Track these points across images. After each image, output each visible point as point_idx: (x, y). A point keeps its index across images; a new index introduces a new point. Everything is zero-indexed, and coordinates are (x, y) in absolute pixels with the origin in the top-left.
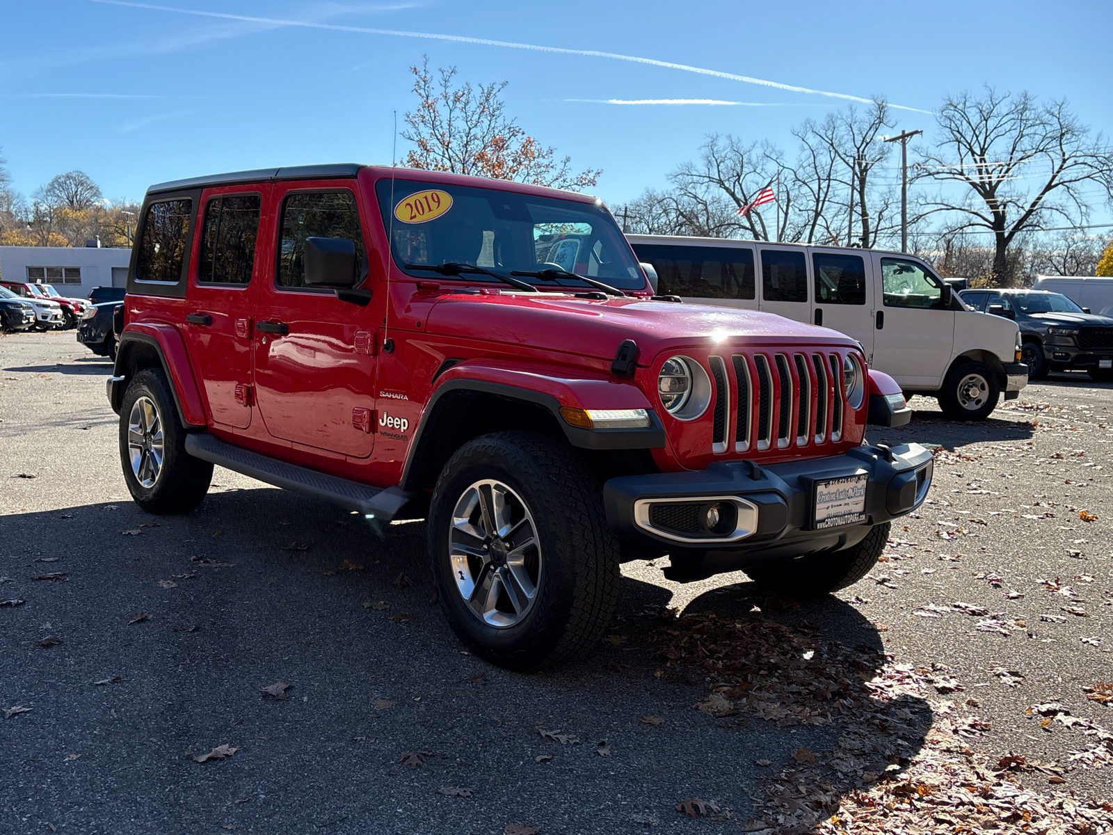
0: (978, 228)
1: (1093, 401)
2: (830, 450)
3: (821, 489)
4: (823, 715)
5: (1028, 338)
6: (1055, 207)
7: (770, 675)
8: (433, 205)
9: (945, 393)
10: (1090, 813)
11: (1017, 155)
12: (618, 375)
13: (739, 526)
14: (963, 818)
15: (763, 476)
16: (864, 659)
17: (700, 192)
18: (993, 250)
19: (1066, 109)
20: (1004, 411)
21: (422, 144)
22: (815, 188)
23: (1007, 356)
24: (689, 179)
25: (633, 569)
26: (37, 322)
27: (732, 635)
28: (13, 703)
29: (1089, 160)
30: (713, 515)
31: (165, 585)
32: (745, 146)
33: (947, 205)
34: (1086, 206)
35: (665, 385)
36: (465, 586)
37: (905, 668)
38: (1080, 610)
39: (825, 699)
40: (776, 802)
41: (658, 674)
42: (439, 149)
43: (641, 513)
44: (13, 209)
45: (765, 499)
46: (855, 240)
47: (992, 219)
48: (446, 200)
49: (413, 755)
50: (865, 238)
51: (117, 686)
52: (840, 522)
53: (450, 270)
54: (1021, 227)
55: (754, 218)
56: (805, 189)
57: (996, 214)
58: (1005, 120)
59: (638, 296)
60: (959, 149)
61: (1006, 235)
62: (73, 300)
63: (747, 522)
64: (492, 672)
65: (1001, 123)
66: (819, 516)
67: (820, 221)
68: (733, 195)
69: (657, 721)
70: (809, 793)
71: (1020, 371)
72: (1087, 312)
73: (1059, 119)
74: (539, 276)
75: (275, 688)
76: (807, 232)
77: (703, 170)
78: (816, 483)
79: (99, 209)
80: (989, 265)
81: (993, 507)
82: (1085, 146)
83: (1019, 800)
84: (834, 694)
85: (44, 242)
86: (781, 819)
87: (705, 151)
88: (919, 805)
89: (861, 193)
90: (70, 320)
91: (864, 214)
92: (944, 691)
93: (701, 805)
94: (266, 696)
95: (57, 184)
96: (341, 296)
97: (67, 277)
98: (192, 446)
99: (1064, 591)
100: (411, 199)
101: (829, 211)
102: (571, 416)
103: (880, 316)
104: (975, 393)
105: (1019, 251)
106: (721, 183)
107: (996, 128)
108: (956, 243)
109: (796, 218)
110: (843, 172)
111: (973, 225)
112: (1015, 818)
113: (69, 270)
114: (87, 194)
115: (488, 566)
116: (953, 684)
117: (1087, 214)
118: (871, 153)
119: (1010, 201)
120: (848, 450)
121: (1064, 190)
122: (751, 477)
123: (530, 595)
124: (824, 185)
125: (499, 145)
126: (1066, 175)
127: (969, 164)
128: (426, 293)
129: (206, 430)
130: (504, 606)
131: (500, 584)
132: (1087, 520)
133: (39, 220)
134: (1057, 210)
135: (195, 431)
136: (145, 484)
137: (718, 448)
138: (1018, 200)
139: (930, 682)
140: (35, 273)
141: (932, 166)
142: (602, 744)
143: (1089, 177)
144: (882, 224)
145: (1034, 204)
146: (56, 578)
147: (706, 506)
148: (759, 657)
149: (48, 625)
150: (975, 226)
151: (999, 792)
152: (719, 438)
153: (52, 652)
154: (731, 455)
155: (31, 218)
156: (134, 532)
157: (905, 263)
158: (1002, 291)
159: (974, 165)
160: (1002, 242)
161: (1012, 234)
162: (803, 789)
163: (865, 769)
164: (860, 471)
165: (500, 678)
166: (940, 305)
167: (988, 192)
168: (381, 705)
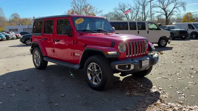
0: (163, 15)
1: (182, 43)
2: (144, 55)
3: (143, 61)
4: (143, 94)
5: (171, 33)
6: (175, 11)
7: (135, 89)
8: (81, 21)
9: (159, 43)
10: (182, 106)
11: (169, 3)
12: (112, 46)
13: (131, 68)
14: (164, 108)
15: (134, 60)
16: (149, 86)
17: (118, 11)
18: (165, 18)
20: (168, 45)
21: (74, 7)
22: (137, 10)
23: (168, 37)
24: (116, 9)
25: (115, 75)
26: (12, 38)
27: (129, 83)
28: (24, 99)
29: (180, 3)
30: (127, 67)
31: (43, 80)
32: (125, 3)
33: (158, 12)
35: (119, 47)
36: (90, 78)
37: (155, 87)
38: (180, 77)
39: (143, 92)
40: (137, 107)
41: (118, 90)
42: (76, 8)
43: (117, 67)
44: (6, 19)
45: (135, 64)
46: (143, 18)
47: (165, 14)
48: (83, 20)
49: (85, 103)
50: (145, 18)
51: (39, 96)
52: (146, 66)
53: (84, 31)
54: (170, 15)
55: (127, 15)
56: (135, 10)
57: (166, 13)
59: (113, 33)
62: (17, 34)
63: (132, 67)
64: (94, 91)
66: (142, 66)
67: (138, 15)
68: (123, 12)
69: (119, 97)
70: (142, 106)
71: (170, 39)
72: (181, 29)
74: (97, 31)
75: (63, 95)
76: (135, 17)
77: (118, 8)
78: (142, 61)
79: (20, 19)
80: (165, 21)
81: (167, 61)
82: (179, 1)
83: (172, 105)
84: (145, 91)
85: (11, 25)
86: (138, 109)
87: (119, 5)
88: (157, 106)
89: (144, 10)
90: (17, 38)
91: (145, 14)
92: (160, 90)
93: (127, 108)
94: (62, 96)
95: (13, 15)
96: (68, 36)
97: (16, 30)
98: (45, 59)
99: (178, 74)
100: (78, 20)
101: (139, 13)
102: (106, 53)
103: (148, 31)
104: (163, 43)
105: (170, 19)
106: (121, 10)
108: (160, 18)
109: (134, 15)
110: (141, 7)
112: (171, 107)
113: (16, 29)
114: (18, 16)
115: (93, 75)
116: (162, 89)
117: (180, 12)
118: (145, 4)
119: (168, 11)
120: (146, 55)
121: (176, 8)
122: (132, 60)
123: (100, 80)
124: (138, 9)
125: (86, 7)
126: (177, 6)
127: (161, 5)
128: (81, 34)
129: (47, 56)
130: (96, 81)
131: (95, 78)
132: (181, 63)
133: (10, 21)
135: (45, 57)
136: (37, 65)
137: (127, 56)
139: (158, 89)
140: (10, 30)
141: (155, 6)
142: (111, 100)
143: (180, 6)
144: (148, 15)
145: (172, 11)
146: (26, 80)
147: (126, 65)
148: (133, 86)
149: (27, 87)
151: (169, 104)
152: (127, 55)
153: (28, 92)
154: (129, 57)
155: (9, 21)
156: (36, 72)
157: (151, 23)
158: (167, 26)
159: (162, 5)
160: (167, 17)
161: (168, 16)
162: (141, 105)
163: (150, 102)
164: (148, 58)
165: (95, 92)
166: (157, 29)
167: (164, 9)
168: (79, 97)
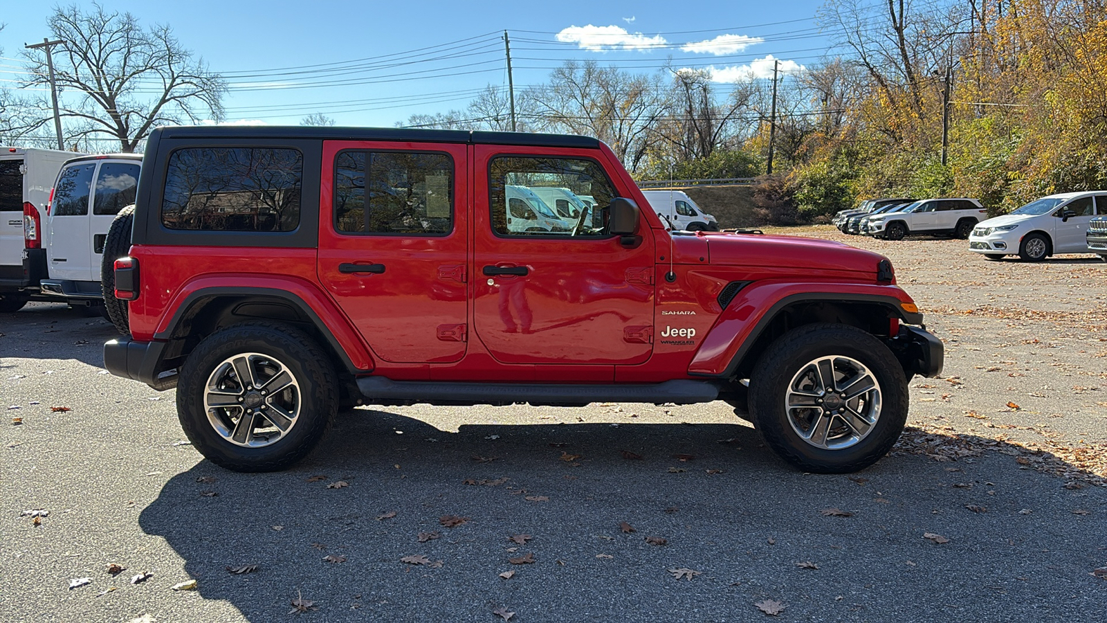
6: (171, 119)
11: (128, 71)
19: (171, 34)
29: (194, 80)
33: (70, 111)
34: (198, 119)
47: (114, 126)
54: (143, 135)
57: (119, 123)
58: (116, 36)
60: (71, 58)
61: (130, 142)
65: (113, 39)
73: (166, 42)
82: (189, 68)
107: (108, 43)
111: (95, 131)
119: (133, 111)
121: (177, 104)
126: (177, 91)
134: (173, 121)
138: (141, 111)
143: (193, 94)
145: (152, 116)
150: (98, 132)
159: (91, 75)
160: (127, 148)
167: (110, 103)
